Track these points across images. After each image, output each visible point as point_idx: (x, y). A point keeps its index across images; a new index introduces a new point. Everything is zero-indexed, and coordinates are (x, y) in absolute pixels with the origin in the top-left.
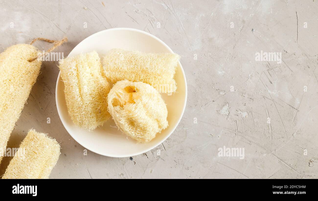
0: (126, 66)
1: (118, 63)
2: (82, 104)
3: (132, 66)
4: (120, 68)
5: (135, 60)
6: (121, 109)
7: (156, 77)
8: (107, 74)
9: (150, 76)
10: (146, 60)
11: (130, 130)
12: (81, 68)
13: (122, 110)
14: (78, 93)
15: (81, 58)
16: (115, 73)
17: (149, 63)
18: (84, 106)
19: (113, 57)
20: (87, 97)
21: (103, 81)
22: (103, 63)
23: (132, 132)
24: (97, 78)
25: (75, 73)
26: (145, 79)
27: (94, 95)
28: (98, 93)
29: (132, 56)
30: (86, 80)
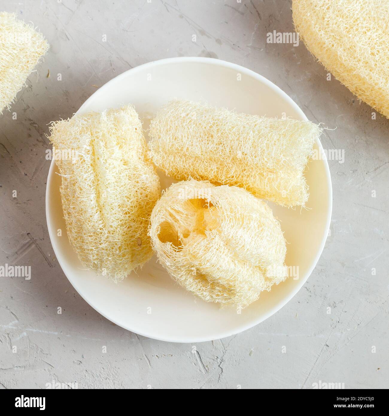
0: (198, 144)
1: (182, 136)
2: (101, 226)
3: (211, 146)
4: (185, 149)
5: (219, 134)
6: (175, 251)
7: (265, 174)
8: (157, 159)
9: (251, 170)
10: (245, 135)
11: (200, 289)
12: (102, 149)
13: (178, 252)
14: (93, 203)
15: (102, 125)
16: (173, 158)
17: (250, 142)
18: (106, 232)
19: (171, 121)
20: (113, 212)
21: (147, 175)
22: (149, 135)
23: (205, 293)
24: (135, 169)
25: (88, 158)
26: (239, 177)
27: (128, 207)
28: (136, 203)
29: (214, 124)
30: (113, 174)
